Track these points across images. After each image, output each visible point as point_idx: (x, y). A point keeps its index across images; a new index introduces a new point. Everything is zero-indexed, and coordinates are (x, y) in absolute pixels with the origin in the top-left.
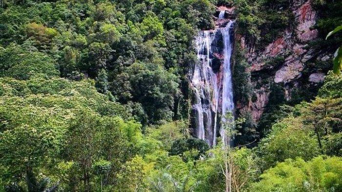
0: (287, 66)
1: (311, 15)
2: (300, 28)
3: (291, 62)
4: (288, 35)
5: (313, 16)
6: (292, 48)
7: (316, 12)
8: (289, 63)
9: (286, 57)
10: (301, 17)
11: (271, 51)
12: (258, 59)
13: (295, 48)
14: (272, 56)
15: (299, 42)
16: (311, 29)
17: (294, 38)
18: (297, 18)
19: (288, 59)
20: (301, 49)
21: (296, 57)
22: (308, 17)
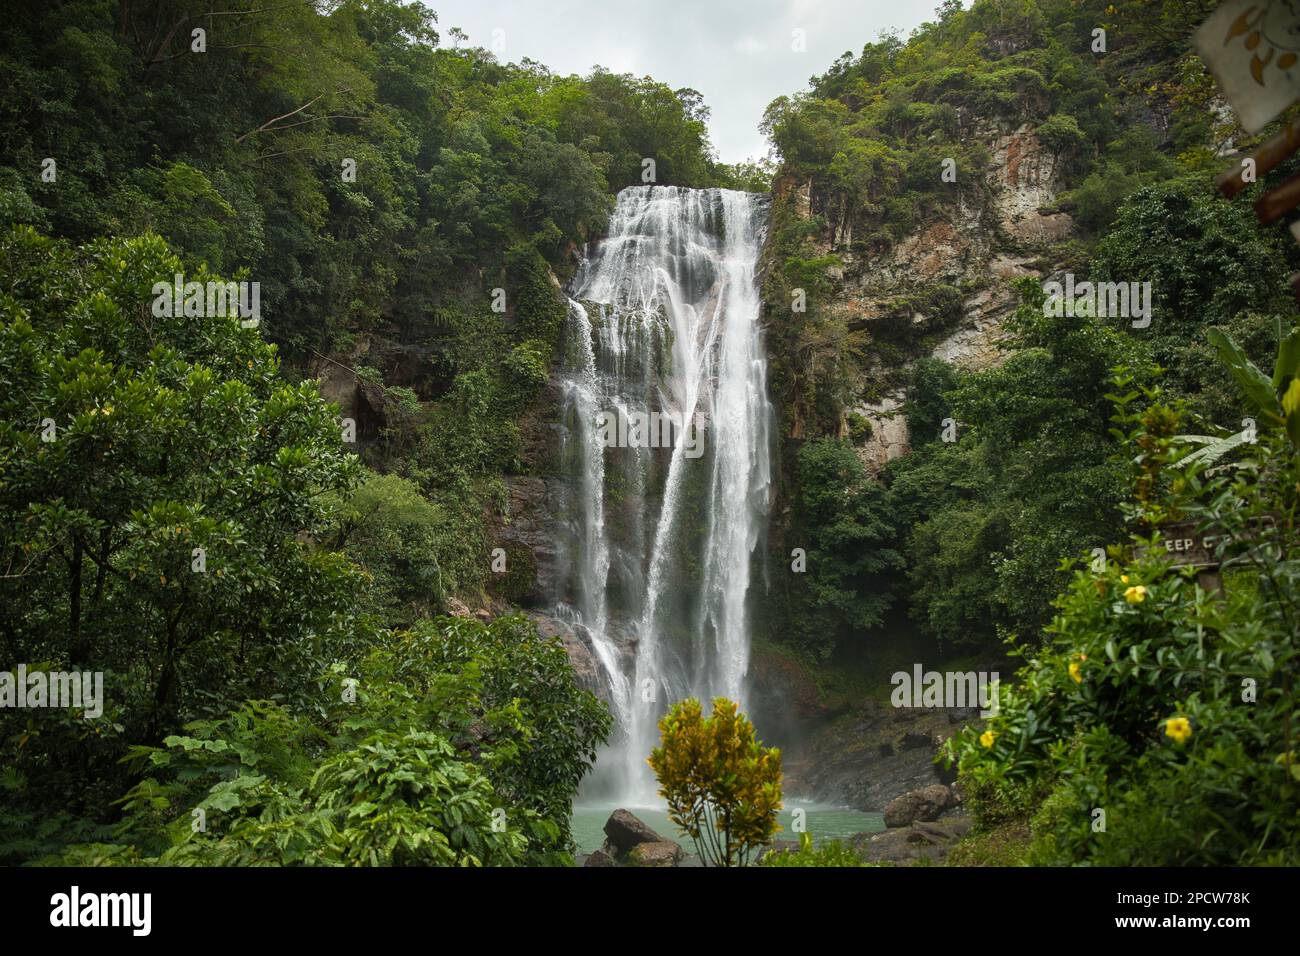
0: (975, 328)
1: (1037, 168)
2: (1006, 204)
3: (990, 314)
4: (968, 217)
5: (1045, 174)
6: (986, 267)
7: (1056, 160)
8: (981, 318)
9: (969, 292)
10: (1005, 171)
11: (911, 260)
12: (865, 280)
13: (995, 265)
14: (919, 279)
15: (1009, 247)
16: (1044, 212)
17: (991, 232)
18: (992, 174)
19: (978, 302)
20: (1021, 271)
21: (1006, 296)
22: (1029, 173)
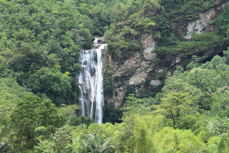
1: (152, 44)
2: (145, 51)
3: (140, 72)
4: (138, 55)
5: (154, 44)
6: (140, 63)
7: (156, 42)
8: (138, 73)
9: (137, 68)
10: (146, 44)
11: (127, 64)
12: (119, 69)
13: (142, 63)
14: (128, 68)
15: (145, 60)
16: (152, 52)
17: (142, 57)
18: (144, 45)
19: (138, 70)
20: (146, 65)
21: (143, 69)
22: (150, 45)
